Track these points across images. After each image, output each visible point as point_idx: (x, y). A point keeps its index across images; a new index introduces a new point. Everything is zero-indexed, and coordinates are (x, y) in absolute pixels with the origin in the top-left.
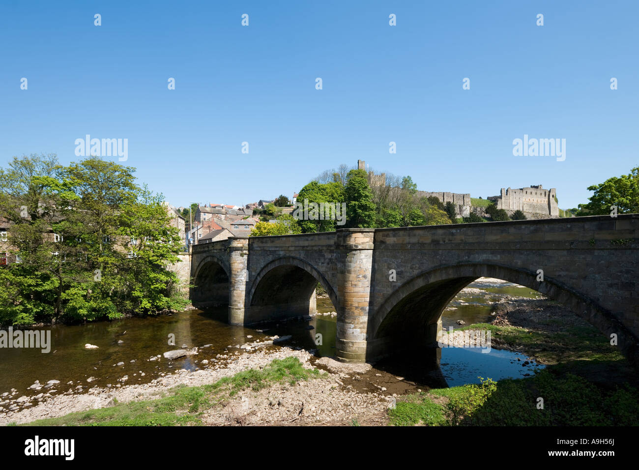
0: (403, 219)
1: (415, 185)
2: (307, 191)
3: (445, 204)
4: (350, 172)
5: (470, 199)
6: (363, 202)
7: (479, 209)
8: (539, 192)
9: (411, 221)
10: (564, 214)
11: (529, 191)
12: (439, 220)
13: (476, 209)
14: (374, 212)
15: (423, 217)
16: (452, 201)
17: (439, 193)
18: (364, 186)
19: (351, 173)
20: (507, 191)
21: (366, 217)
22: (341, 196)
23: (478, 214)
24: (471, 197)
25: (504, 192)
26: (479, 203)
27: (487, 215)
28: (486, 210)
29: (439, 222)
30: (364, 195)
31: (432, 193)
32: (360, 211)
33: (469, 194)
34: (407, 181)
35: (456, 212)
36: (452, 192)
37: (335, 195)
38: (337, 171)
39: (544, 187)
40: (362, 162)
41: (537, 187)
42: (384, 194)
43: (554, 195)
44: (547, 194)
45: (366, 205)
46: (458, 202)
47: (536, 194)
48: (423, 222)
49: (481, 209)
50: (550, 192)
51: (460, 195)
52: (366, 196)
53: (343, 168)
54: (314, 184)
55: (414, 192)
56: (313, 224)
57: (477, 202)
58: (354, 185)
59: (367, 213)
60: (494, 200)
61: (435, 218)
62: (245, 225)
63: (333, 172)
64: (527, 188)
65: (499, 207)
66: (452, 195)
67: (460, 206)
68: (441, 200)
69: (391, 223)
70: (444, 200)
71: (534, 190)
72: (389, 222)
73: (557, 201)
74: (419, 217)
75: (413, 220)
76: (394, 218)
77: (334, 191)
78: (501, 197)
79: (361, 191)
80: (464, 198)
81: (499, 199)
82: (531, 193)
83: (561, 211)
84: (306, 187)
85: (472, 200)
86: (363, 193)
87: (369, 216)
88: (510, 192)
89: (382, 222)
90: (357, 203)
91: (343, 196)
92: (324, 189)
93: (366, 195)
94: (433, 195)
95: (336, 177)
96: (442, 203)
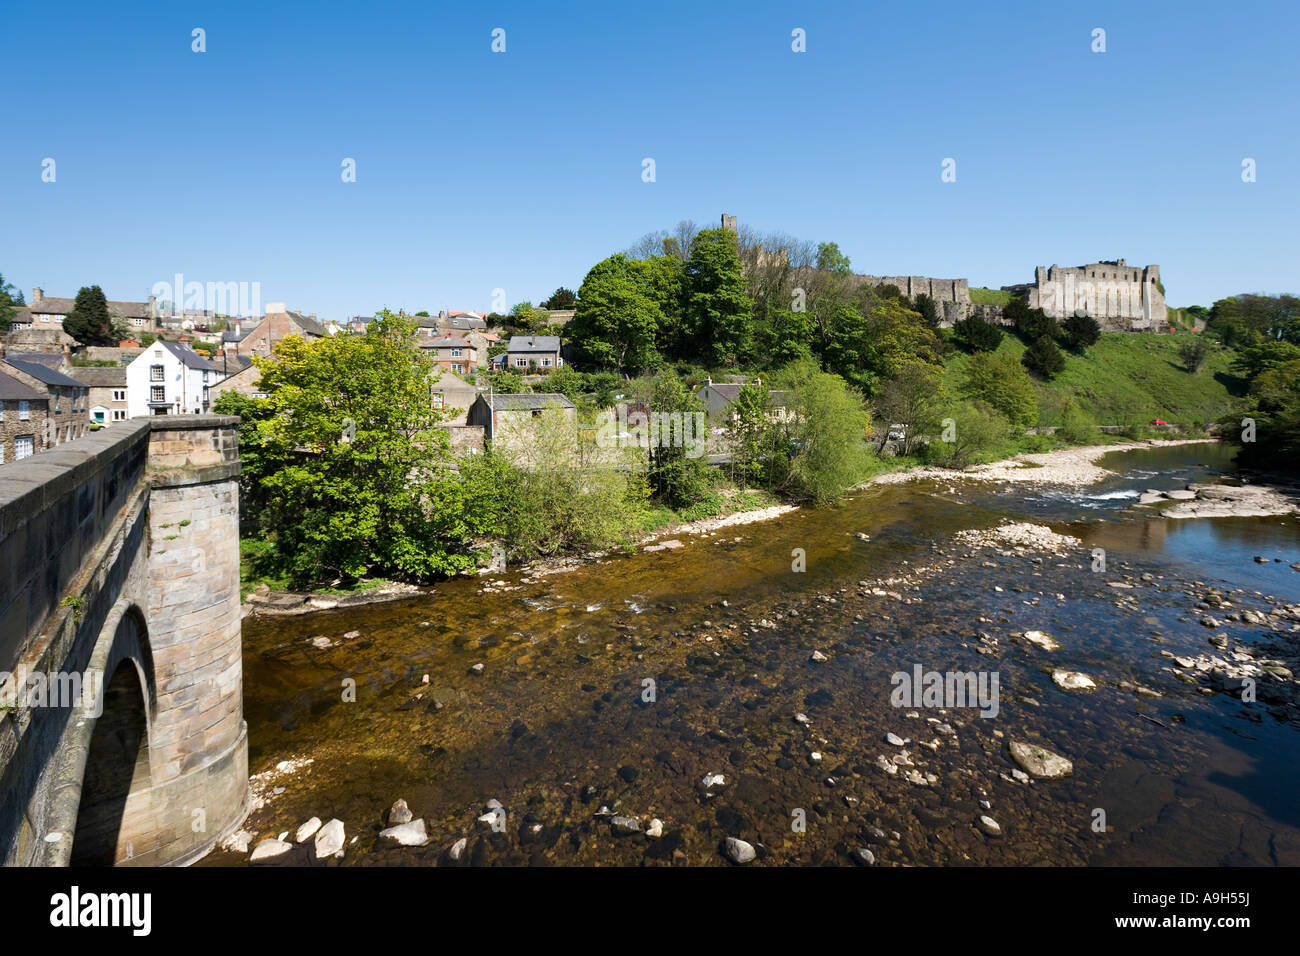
0: (818, 331)
1: (846, 259)
2: (600, 273)
3: (912, 299)
4: (700, 234)
5: (967, 290)
6: (724, 294)
7: (987, 310)
8: (1121, 273)
9: (837, 334)
10: (1179, 316)
11: (1099, 271)
12: (905, 331)
13: (981, 310)
14: (750, 315)
15: (865, 324)
16: (928, 295)
17: (898, 279)
18: (725, 261)
19: (702, 237)
20: (1050, 271)
21: (729, 325)
22: (676, 283)
23: (987, 319)
24: (970, 285)
25: (1043, 275)
26: (988, 297)
27: (1007, 322)
28: (1004, 310)
29: (903, 335)
30: (725, 278)
31: (884, 278)
32: (716, 313)
33: (965, 280)
34: (828, 253)
35: (938, 315)
36: (927, 275)
37: (663, 281)
38: (672, 234)
39: (1128, 263)
40: (730, 219)
41: (1114, 264)
42: (776, 281)
43: (1156, 279)
44: (1140, 276)
45: (731, 300)
46: (940, 297)
47: (1115, 276)
48: (863, 336)
49: (991, 310)
50: (1145, 272)
51: (944, 282)
52: (731, 281)
53: (684, 229)
54: (617, 260)
55: (844, 274)
56: (608, 344)
57: (982, 296)
58: (702, 258)
59: (732, 318)
60: (1021, 292)
61: (893, 326)
62: (453, 348)
63: (663, 238)
64: (1093, 265)
65: (1033, 304)
66: (927, 282)
67: (945, 303)
68: (904, 293)
69: (791, 339)
70: (909, 292)
71: (1109, 271)
72: (783, 337)
73: (1162, 290)
74: (854, 324)
75: (842, 331)
76: (795, 328)
77: (659, 273)
78: (1036, 286)
79: (719, 271)
80: (953, 287)
81: (1032, 289)
82: (1104, 275)
83: (1171, 311)
84: (597, 267)
85: (972, 292)
86: (724, 275)
87: (738, 325)
88: (1056, 274)
89: (769, 338)
90: (708, 296)
91: (679, 284)
92: (637, 270)
93: (730, 278)
94: (887, 283)
95: (669, 245)
96: (906, 298)
